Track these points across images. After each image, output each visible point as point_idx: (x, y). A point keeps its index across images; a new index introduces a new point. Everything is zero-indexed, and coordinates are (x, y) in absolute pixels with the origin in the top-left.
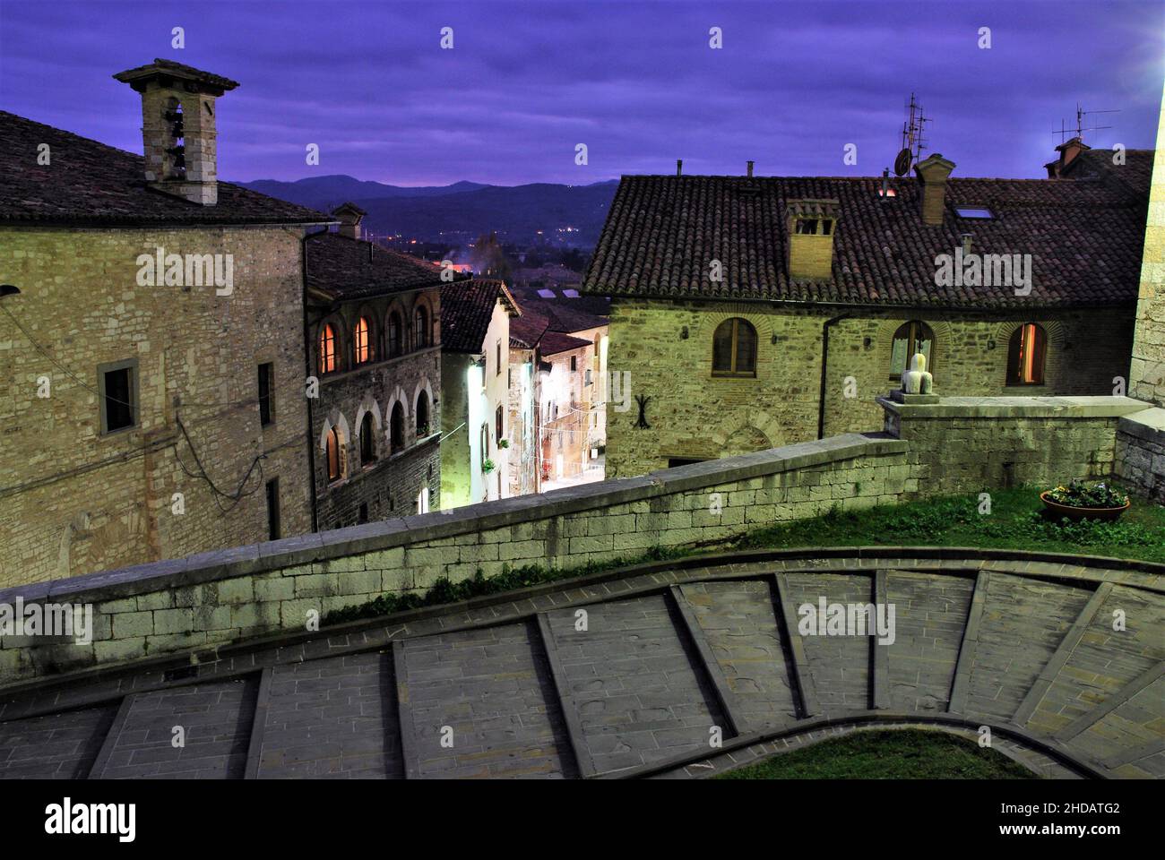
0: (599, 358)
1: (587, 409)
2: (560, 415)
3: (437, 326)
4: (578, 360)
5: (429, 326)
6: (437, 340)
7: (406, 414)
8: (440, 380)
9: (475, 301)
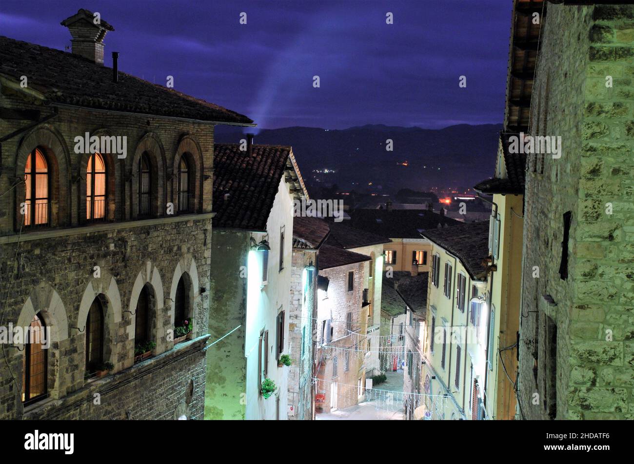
0: (374, 279)
1: (363, 332)
2: (335, 338)
3: (208, 186)
4: (356, 276)
5: (198, 184)
6: (208, 206)
7: (160, 305)
8: (209, 262)
9: (257, 169)
